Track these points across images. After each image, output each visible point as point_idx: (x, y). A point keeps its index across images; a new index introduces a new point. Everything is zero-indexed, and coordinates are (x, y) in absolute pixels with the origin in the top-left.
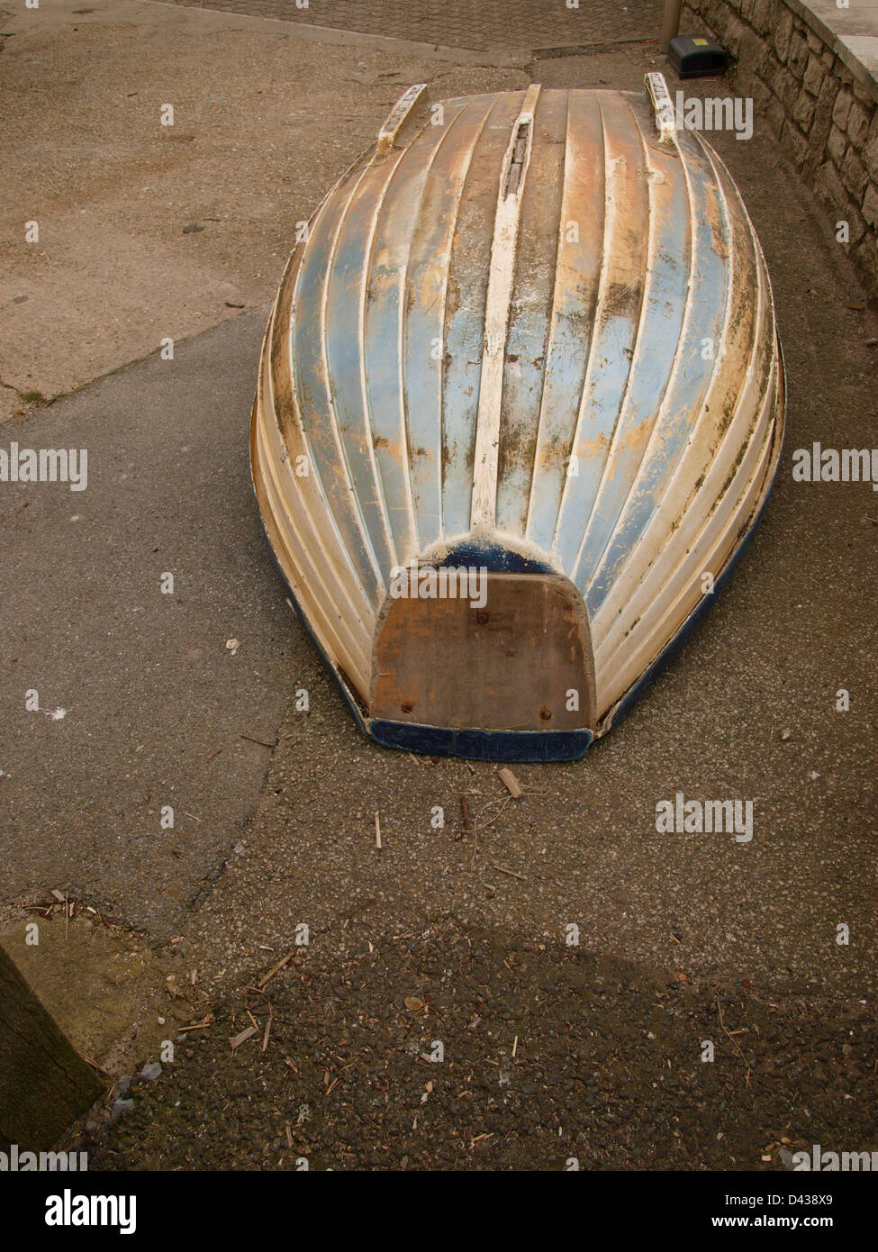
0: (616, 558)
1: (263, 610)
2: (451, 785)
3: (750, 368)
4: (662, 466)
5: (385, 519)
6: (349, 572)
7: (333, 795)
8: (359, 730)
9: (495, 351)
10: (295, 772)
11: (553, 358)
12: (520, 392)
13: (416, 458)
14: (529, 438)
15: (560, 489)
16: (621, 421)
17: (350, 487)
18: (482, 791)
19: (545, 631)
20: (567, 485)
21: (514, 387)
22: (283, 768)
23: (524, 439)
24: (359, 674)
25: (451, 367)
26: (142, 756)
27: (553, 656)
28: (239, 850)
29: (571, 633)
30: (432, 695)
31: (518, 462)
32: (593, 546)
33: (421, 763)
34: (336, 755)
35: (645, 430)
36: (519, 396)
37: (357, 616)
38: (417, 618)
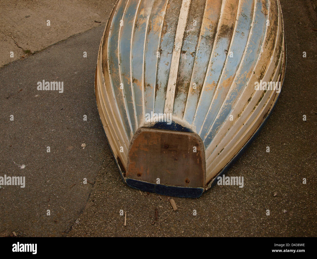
0: (216, 128)
1: (95, 133)
2: (153, 204)
3: (272, 58)
4: (236, 94)
5: (135, 108)
6: (122, 126)
7: (111, 204)
8: (123, 180)
9: (177, 49)
10: (99, 194)
11: (198, 53)
12: (185, 65)
13: (147, 87)
14: (187, 82)
15: (197, 102)
16: (221, 77)
17: (123, 96)
18: (163, 207)
19: (189, 153)
20: (200, 100)
21: (183, 63)
22: (96, 192)
23: (186, 82)
24: (124, 161)
25: (162, 54)
26: (49, 184)
27: (191, 161)
28: (77, 222)
29: (198, 154)
30: (148, 172)
31: (183, 91)
32: (208, 123)
33: (143, 194)
34: (114, 189)
35: (230, 81)
36: (185, 66)
37: (124, 142)
38: (144, 145)
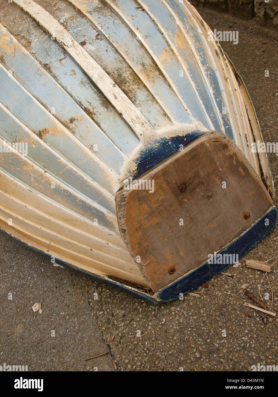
1: (38, 275)
2: (229, 293)
4: (202, 50)
5: (80, 173)
9: (71, 43)
10: (136, 359)
11: (105, 30)
12: (102, 56)
13: (71, 126)
14: (128, 73)
15: (168, 87)
16: (167, 37)
17: (42, 171)
18: (247, 283)
19: (221, 170)
20: (171, 82)
21: (96, 55)
22: (127, 361)
23: (127, 75)
24: (127, 273)
25: (52, 69)
27: (233, 181)
29: (234, 160)
30: (182, 253)
31: (134, 88)
33: (199, 294)
34: (150, 328)
35: (180, 37)
36: (103, 57)
37: (104, 242)
38: (145, 216)
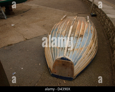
0: (78, 61)
1: (43, 61)
2: (58, 81)
3: (93, 44)
4: (83, 52)
5: (56, 54)
6: (52, 58)
8: (50, 74)
13: (59, 48)
17: (53, 50)
18: (61, 82)
19: (70, 67)
20: (73, 53)
22: (42, 77)
26: (29, 74)
27: (70, 69)
29: (72, 67)
30: (58, 72)
32: (75, 59)
33: (56, 78)
34: (48, 76)
35: (82, 48)
38: (57, 64)
